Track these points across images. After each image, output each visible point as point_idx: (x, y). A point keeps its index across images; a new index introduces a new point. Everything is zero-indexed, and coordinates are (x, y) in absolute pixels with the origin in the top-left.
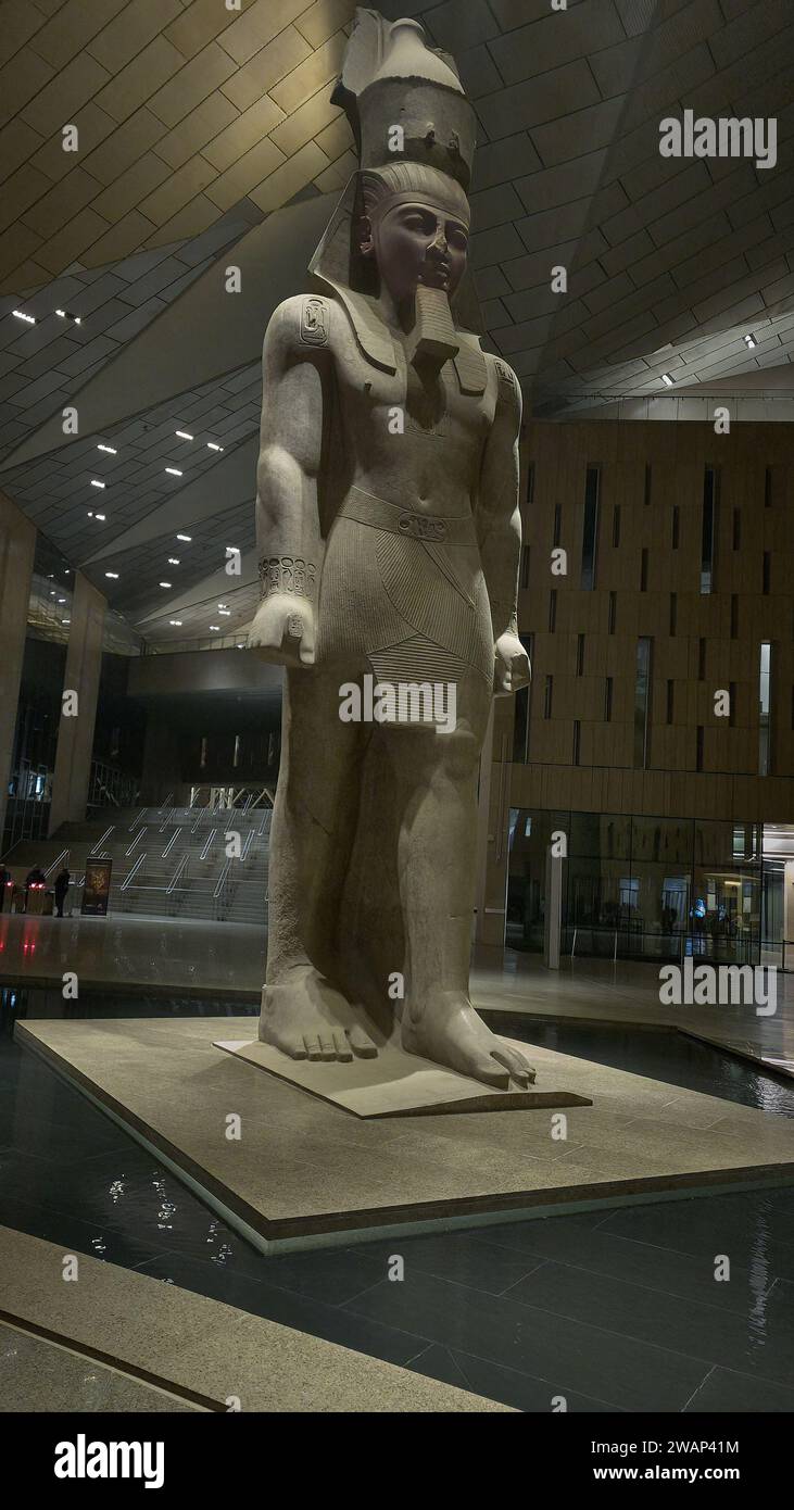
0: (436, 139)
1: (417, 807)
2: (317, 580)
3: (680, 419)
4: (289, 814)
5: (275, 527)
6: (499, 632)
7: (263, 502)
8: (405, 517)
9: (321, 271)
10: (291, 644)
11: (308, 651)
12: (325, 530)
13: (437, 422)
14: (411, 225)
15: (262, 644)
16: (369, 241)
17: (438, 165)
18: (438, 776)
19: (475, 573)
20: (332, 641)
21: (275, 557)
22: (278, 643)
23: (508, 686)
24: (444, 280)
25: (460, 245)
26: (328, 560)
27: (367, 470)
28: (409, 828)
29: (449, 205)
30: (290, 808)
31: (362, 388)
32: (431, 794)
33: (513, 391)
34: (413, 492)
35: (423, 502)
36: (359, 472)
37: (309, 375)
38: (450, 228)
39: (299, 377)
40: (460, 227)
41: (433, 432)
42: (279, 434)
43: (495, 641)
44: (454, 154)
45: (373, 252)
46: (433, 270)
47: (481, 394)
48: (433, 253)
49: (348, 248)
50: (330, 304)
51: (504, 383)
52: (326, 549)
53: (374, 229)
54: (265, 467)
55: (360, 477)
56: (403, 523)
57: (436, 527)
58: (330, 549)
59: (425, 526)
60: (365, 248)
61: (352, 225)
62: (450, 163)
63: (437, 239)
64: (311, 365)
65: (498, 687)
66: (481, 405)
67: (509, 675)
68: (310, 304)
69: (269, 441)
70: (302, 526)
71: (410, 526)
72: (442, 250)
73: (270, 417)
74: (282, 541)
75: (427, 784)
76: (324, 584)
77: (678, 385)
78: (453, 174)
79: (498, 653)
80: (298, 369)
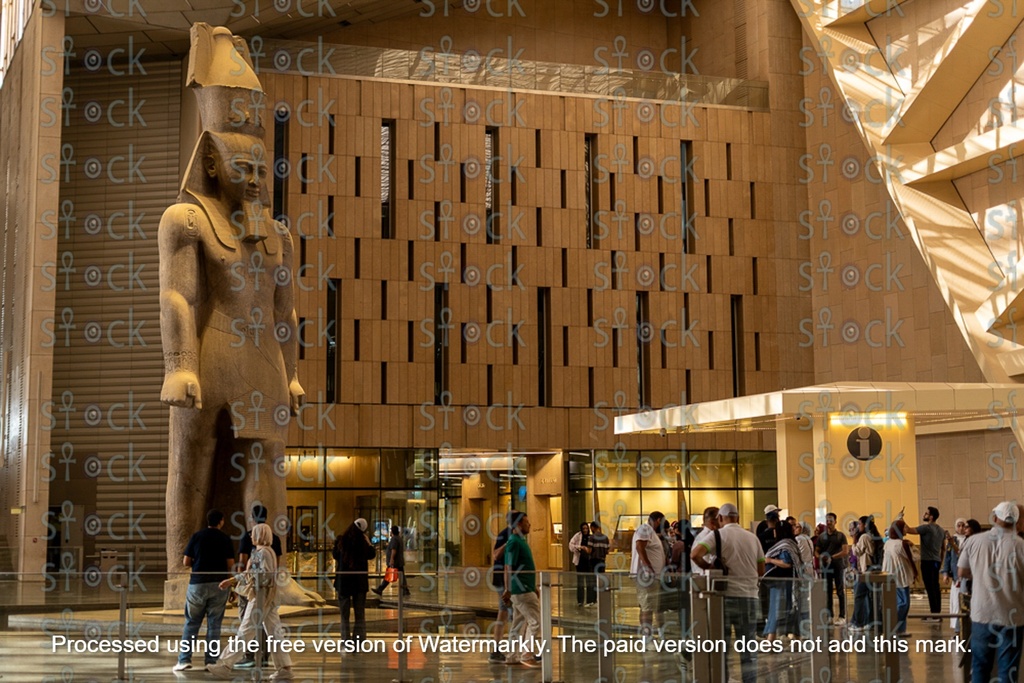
0: (250, 121)
2: (197, 361)
6: (290, 379)
8: (243, 327)
11: (198, 402)
12: (199, 333)
16: (214, 169)
19: (278, 353)
21: (177, 352)
22: (184, 399)
24: (257, 197)
26: (203, 351)
27: (221, 303)
34: (246, 313)
36: (217, 303)
37: (190, 252)
38: (259, 171)
42: (175, 284)
43: (288, 386)
45: (216, 176)
47: (276, 253)
48: (252, 185)
50: (197, 209)
53: (216, 164)
56: (242, 330)
58: (203, 343)
59: (253, 330)
60: (212, 173)
64: (190, 247)
65: (293, 413)
68: (189, 213)
69: (169, 287)
70: (189, 333)
72: (256, 184)
74: (180, 343)
76: (202, 364)
80: (184, 249)
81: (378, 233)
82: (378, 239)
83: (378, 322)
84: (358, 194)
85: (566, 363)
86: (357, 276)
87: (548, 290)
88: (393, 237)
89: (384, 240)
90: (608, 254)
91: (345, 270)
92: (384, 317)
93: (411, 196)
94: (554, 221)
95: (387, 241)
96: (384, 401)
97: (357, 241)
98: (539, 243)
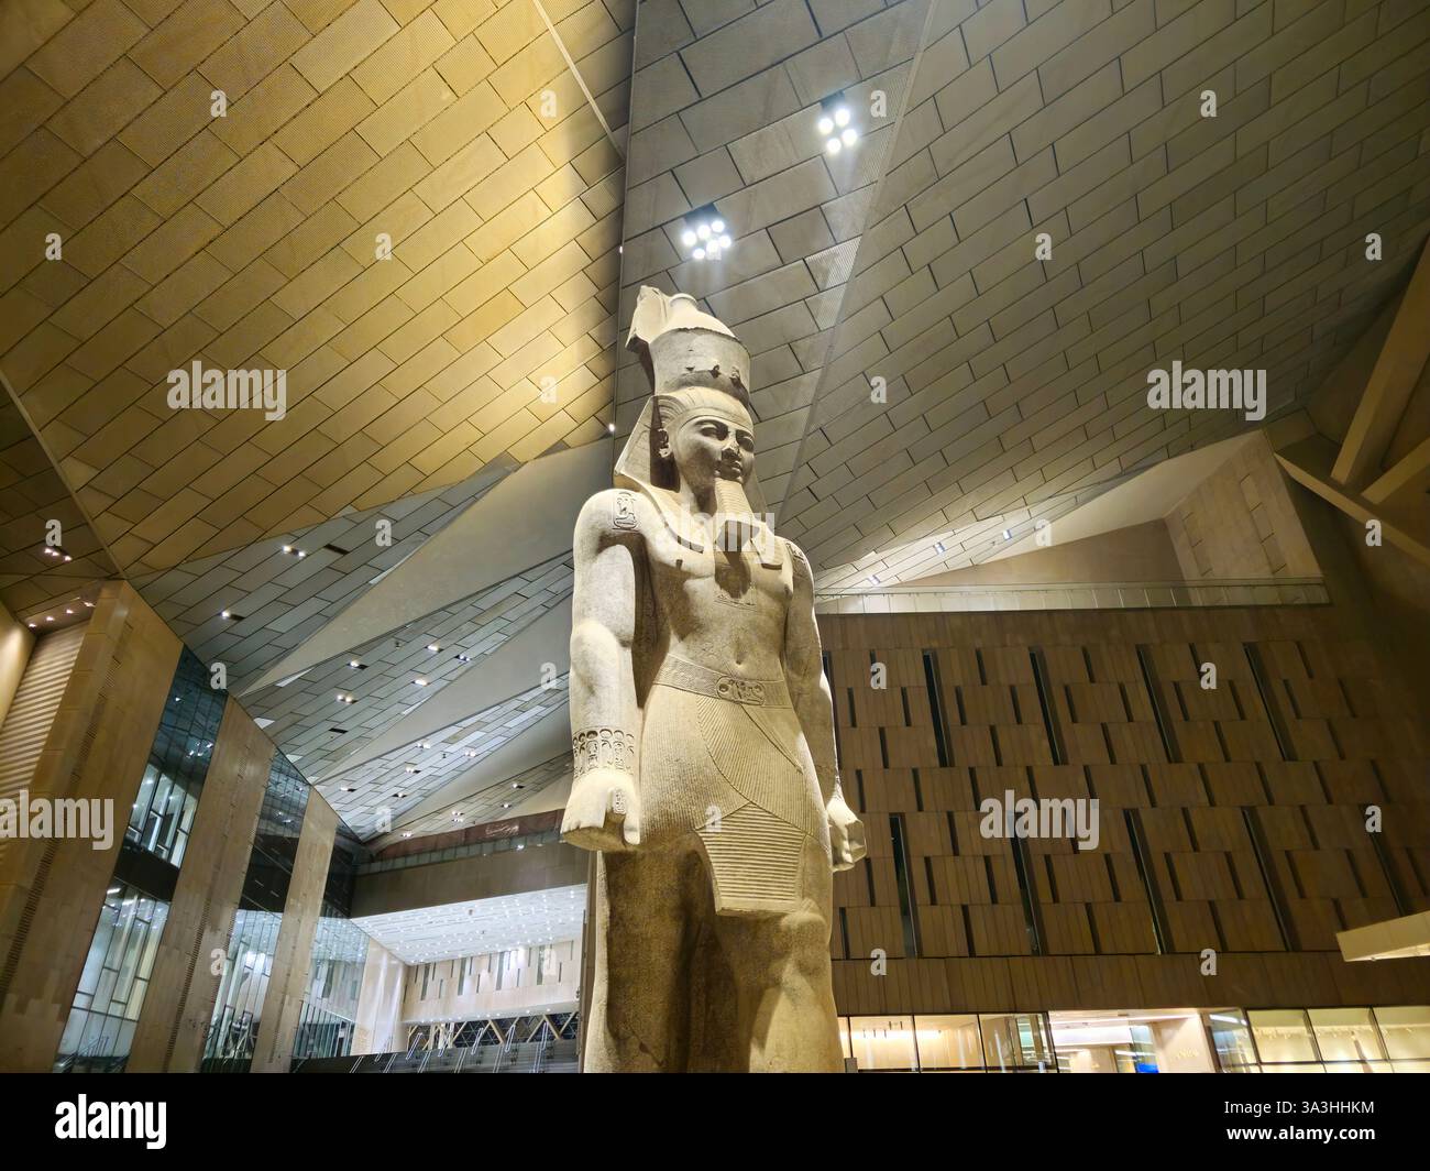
0: (720, 371)
1: (769, 1014)
2: (636, 751)
3: (892, 612)
4: (610, 1040)
5: (592, 699)
6: (827, 795)
7: (578, 675)
8: (724, 681)
9: (626, 470)
10: (614, 823)
11: (632, 829)
12: (641, 699)
13: (745, 591)
14: (706, 432)
15: (582, 826)
16: (667, 447)
17: (724, 389)
18: (789, 973)
19: (797, 735)
20: (657, 817)
21: (594, 729)
22: (600, 823)
23: (848, 857)
24: (738, 475)
25: (749, 448)
26: (647, 729)
27: (682, 637)
28: (762, 1045)
29: (737, 419)
30: (610, 1031)
31: (674, 564)
32: (783, 996)
33: (804, 566)
34: (728, 657)
35: (739, 666)
36: (674, 640)
37: (621, 556)
38: (740, 435)
39: (612, 557)
40: (748, 434)
41: (742, 600)
42: (594, 609)
43: (825, 805)
44: (736, 383)
45: (672, 454)
46: (728, 466)
47: (779, 568)
48: (728, 454)
49: (648, 454)
50: (638, 496)
51: (795, 560)
52: (644, 719)
53: (671, 438)
54: (580, 641)
55: (675, 645)
56: (722, 687)
57: (755, 690)
58: (648, 718)
59: (744, 689)
60: (664, 453)
61: (651, 436)
62: (735, 388)
63: (730, 443)
64: (623, 547)
65: (838, 860)
66: (780, 577)
67: (846, 844)
68: (620, 496)
69: (583, 615)
70: (620, 695)
71: (730, 689)
72: (736, 451)
73: (585, 594)
74: (599, 710)
75: (777, 984)
76: (644, 754)
77: (881, 585)
78: (736, 396)
79: (831, 821)
80: (611, 551)
81: (936, 762)
82: (935, 767)
83: (950, 860)
84: (908, 723)
85: (1179, 898)
86: (920, 809)
87: (1136, 812)
88: (952, 765)
89: (942, 769)
90: (1194, 767)
91: (905, 803)
92: (956, 852)
93: (963, 722)
94: (1124, 737)
95: (946, 770)
96: (972, 953)
97: (915, 772)
98: (1113, 761)
